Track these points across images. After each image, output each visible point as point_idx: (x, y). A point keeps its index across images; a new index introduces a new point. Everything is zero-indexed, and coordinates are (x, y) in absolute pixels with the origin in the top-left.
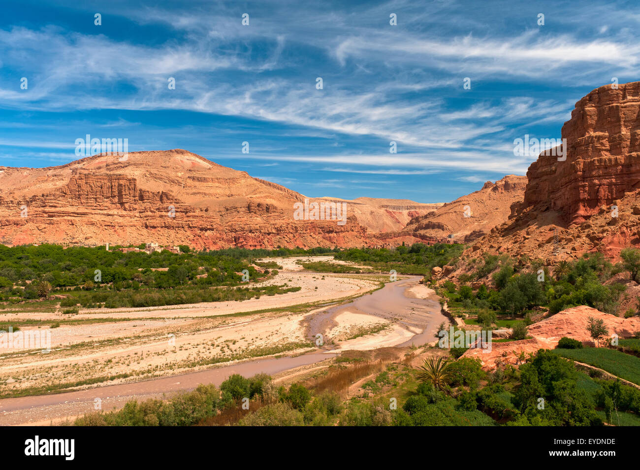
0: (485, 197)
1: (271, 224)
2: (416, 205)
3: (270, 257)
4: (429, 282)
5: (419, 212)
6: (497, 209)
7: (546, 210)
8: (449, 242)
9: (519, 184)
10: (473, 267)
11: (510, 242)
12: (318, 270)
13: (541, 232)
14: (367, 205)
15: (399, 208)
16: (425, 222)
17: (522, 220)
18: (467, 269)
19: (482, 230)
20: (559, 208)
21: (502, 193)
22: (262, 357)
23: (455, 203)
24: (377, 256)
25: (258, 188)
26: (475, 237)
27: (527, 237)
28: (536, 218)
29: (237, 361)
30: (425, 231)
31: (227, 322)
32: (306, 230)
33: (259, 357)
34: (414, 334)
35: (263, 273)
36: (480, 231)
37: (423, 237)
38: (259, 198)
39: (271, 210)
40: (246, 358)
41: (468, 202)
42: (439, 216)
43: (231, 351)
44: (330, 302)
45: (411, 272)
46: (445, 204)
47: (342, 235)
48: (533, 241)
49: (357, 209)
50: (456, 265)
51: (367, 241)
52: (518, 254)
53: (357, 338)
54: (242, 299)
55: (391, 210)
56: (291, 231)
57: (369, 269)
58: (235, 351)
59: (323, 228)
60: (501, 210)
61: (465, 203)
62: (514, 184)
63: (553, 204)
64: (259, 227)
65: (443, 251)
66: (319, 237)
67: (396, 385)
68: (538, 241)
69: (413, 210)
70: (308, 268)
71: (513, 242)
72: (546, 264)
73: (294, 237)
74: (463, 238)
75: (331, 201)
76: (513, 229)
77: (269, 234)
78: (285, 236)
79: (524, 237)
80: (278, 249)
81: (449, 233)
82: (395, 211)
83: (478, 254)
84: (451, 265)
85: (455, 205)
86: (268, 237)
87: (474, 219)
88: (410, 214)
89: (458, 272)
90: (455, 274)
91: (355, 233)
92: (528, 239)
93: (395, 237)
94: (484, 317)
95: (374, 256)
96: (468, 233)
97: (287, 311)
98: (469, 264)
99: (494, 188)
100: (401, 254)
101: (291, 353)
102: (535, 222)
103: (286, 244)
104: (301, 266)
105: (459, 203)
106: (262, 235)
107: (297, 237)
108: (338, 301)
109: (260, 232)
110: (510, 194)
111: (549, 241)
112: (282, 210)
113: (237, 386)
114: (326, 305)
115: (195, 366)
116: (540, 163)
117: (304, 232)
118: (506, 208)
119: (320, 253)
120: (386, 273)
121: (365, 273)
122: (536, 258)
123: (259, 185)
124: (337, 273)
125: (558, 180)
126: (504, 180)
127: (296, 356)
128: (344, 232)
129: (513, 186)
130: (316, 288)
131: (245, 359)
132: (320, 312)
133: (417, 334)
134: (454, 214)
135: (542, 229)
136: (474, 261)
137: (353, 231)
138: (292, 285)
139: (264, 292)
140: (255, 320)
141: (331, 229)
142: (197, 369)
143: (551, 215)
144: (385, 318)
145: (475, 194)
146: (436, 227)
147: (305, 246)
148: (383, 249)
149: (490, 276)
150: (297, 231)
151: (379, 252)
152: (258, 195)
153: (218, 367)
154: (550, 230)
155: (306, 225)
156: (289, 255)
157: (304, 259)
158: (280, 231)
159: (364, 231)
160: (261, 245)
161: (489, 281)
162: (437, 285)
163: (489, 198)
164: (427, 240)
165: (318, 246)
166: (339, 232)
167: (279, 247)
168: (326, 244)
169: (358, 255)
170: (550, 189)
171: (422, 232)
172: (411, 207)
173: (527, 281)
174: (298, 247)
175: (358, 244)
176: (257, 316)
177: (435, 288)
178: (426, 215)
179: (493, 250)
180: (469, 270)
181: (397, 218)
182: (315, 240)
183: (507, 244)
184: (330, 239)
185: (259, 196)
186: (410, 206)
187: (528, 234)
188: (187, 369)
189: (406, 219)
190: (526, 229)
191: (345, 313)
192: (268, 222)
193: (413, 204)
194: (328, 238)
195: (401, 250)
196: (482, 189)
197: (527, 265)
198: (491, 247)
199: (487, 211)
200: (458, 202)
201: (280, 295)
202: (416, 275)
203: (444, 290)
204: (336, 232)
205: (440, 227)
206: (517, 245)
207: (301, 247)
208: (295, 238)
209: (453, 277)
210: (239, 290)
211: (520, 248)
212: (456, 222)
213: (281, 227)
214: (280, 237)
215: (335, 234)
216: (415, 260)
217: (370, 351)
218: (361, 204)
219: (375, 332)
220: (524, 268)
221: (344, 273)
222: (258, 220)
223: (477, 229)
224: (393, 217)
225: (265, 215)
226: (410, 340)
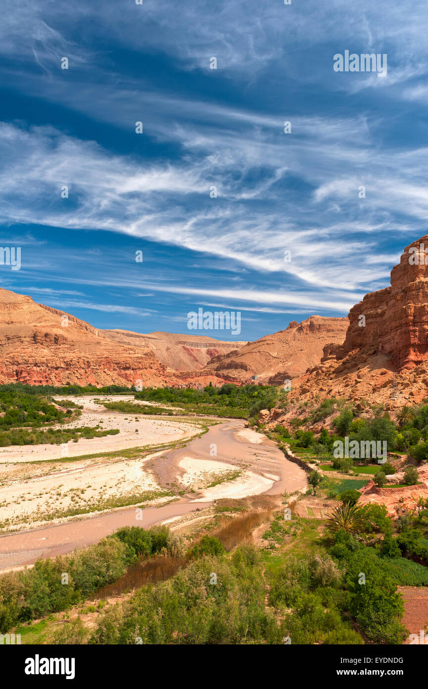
0: (290, 337)
1: (60, 358)
2: (216, 343)
3: (60, 395)
4: (257, 426)
5: (219, 350)
6: (301, 350)
7: (373, 354)
8: (253, 383)
9: (324, 325)
10: (304, 411)
11: (341, 386)
12: (125, 411)
13: (373, 376)
14: (163, 341)
15: (197, 345)
16: (228, 361)
17: (349, 363)
18: (298, 413)
19: (287, 372)
20: (387, 352)
21: (307, 334)
22: (123, 508)
23: (259, 342)
24: (185, 396)
25: (44, 316)
26: (279, 379)
27: (359, 380)
28: (365, 362)
29: (97, 512)
30: (227, 371)
31: (57, 468)
32: (99, 366)
33: (121, 508)
34: (273, 482)
35: (65, 412)
36: (285, 373)
37: (227, 378)
38: (44, 327)
39: (60, 341)
40: (106, 509)
41: (272, 342)
42: (242, 355)
43: (85, 501)
44: (161, 447)
45: (229, 415)
46: (249, 343)
47: (139, 372)
48: (365, 385)
49: (151, 345)
50: (285, 408)
51: (167, 379)
52: (351, 398)
53: (216, 486)
54: (58, 443)
55: (188, 347)
56: (83, 366)
57: (181, 411)
58: (89, 500)
59: (119, 363)
60: (306, 351)
61: (269, 342)
62: (320, 325)
63: (380, 348)
64: (46, 360)
65: (256, 393)
66: (114, 374)
67: (295, 535)
68: (370, 385)
69: (212, 348)
70: (113, 408)
71: (344, 385)
72: (385, 409)
73: (86, 372)
74: (267, 380)
75: (123, 334)
76: (340, 372)
77: (57, 368)
78: (75, 372)
79: (356, 380)
80: (67, 386)
81: (252, 375)
82: (193, 348)
83: (308, 397)
84: (280, 408)
85: (259, 344)
86: (56, 372)
87: (279, 360)
88: (209, 353)
89: (289, 416)
90: (285, 417)
91: (154, 371)
92: (360, 382)
93: (196, 376)
94: (342, 463)
95: (180, 396)
96: (272, 374)
97: (119, 455)
98: (300, 408)
99: (299, 328)
100: (210, 396)
101: (153, 502)
102: (366, 366)
103: (76, 381)
104: (102, 406)
105: (263, 343)
106: (49, 370)
107: (89, 373)
108: (169, 446)
109: (47, 366)
110: (314, 335)
111: (385, 386)
112: (72, 341)
113: (139, 539)
114: (159, 449)
115: (52, 519)
116: (365, 306)
117: (97, 367)
118: (310, 350)
119: (117, 392)
120: (202, 416)
121: (179, 415)
122: (373, 403)
123: (44, 313)
124: (147, 414)
125: (387, 323)
126: (310, 320)
127: (160, 506)
128: (141, 369)
129: (318, 327)
130: (137, 431)
131: (106, 511)
132: (158, 457)
133: (276, 481)
134: (258, 354)
135: (374, 373)
136: (306, 404)
137: (152, 368)
138: (106, 427)
139: (80, 435)
140: (89, 466)
141: (128, 365)
142: (57, 522)
143: (381, 358)
144: (233, 464)
145: (280, 334)
146: (238, 367)
147: (98, 384)
148: (189, 389)
149: (328, 420)
150: (89, 366)
151: (186, 393)
152: (43, 324)
153: (80, 519)
154: (382, 374)
155: (101, 360)
156: (81, 394)
157: (101, 398)
158: (70, 365)
159: (164, 369)
160: (47, 381)
161: (327, 425)
162: (267, 430)
163: (293, 338)
164: (230, 381)
165: (112, 383)
166: (136, 369)
167: (68, 384)
168: (122, 382)
169: (163, 395)
170: (379, 332)
171: (225, 372)
172: (211, 345)
173: (379, 426)
174: (90, 385)
175: (157, 384)
176: (88, 462)
177: (265, 433)
178: (229, 354)
179: (324, 393)
180: (301, 413)
181: (195, 356)
182: (109, 378)
183: (337, 387)
184: (126, 377)
185: (45, 325)
186: (209, 344)
187: (359, 377)
188: (44, 522)
189: (206, 358)
190: (356, 373)
191: (186, 458)
192: (56, 355)
193: (212, 341)
194: (124, 376)
195: (209, 390)
196: (287, 329)
197: (366, 409)
198: (321, 390)
199: (291, 352)
200: (262, 341)
201: (99, 438)
202: (235, 418)
203: (276, 435)
204: (133, 369)
205: (244, 367)
206: (349, 389)
207: (94, 384)
208: (87, 374)
209: (284, 421)
210: (51, 431)
211: (353, 391)
212: (260, 363)
213: (71, 361)
214: (69, 372)
215: (132, 371)
216: (228, 402)
217: (243, 499)
218: (156, 339)
219: (231, 479)
220: (362, 412)
221: (155, 414)
222: (44, 353)
223: (282, 371)
224: (191, 355)
225: (53, 347)
226: (272, 487)
